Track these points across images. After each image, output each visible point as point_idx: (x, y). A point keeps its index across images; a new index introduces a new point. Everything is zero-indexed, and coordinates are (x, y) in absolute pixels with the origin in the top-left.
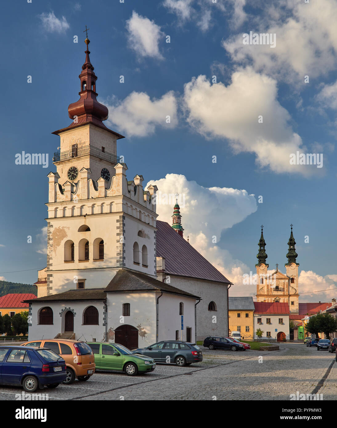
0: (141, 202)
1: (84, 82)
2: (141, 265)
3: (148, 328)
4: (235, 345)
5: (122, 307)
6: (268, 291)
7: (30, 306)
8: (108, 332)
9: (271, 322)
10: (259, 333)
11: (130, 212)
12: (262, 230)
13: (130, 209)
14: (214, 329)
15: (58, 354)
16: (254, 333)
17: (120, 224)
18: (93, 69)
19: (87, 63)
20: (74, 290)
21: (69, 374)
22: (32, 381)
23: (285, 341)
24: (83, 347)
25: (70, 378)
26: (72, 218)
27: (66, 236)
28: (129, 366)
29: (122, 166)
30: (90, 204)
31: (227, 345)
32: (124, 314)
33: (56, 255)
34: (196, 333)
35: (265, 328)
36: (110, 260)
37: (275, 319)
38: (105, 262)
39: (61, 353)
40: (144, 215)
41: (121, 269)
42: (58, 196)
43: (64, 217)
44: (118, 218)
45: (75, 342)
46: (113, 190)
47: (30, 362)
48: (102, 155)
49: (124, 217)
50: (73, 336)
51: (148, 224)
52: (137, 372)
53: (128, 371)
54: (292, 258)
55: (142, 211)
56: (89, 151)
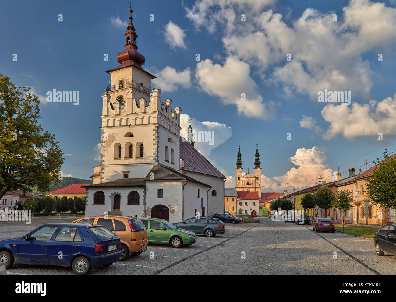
0: (170, 118)
1: (128, 38)
2: (170, 162)
3: (176, 207)
4: (234, 220)
5: (157, 192)
6: (242, 185)
7: (87, 191)
8: (146, 210)
9: (248, 204)
10: (240, 211)
11: (163, 124)
12: (239, 147)
13: (163, 122)
14: (215, 209)
15: (111, 230)
16: (237, 211)
17: (156, 132)
18: (134, 30)
19: (130, 25)
20: (121, 179)
21: (123, 250)
22: (84, 262)
23: (256, 216)
24: (136, 224)
25: (124, 255)
26: (120, 127)
27: (115, 140)
28: (175, 239)
29: (158, 91)
30: (134, 117)
31: (229, 219)
32: (158, 197)
33: (107, 154)
34: (207, 211)
35: (244, 208)
36: (148, 158)
37: (250, 202)
38: (144, 160)
39: (115, 229)
40: (172, 127)
41: (156, 164)
42: (109, 111)
43: (114, 126)
44: (155, 128)
45: (129, 219)
46: (150, 108)
47: (81, 240)
48: (141, 88)
49: (158, 127)
50: (120, 213)
51: (175, 134)
52: (182, 245)
53: (173, 244)
54: (257, 164)
55: (171, 125)
56: (131, 85)
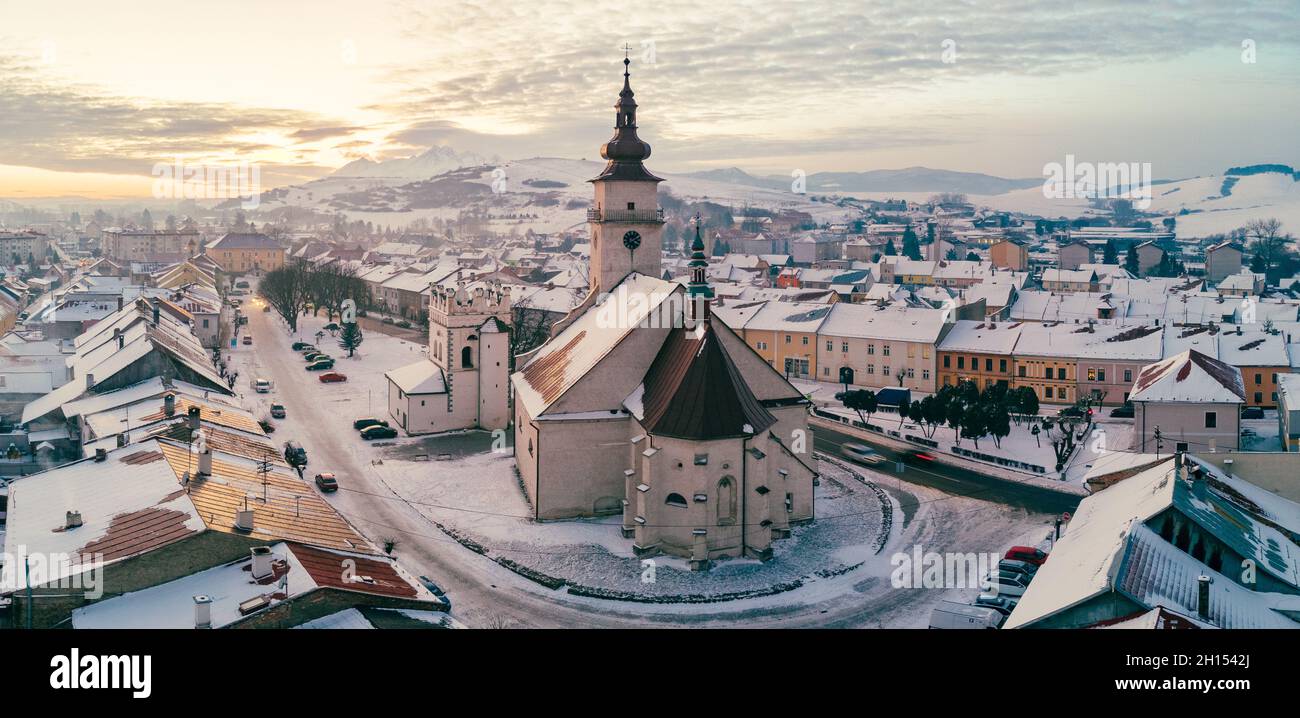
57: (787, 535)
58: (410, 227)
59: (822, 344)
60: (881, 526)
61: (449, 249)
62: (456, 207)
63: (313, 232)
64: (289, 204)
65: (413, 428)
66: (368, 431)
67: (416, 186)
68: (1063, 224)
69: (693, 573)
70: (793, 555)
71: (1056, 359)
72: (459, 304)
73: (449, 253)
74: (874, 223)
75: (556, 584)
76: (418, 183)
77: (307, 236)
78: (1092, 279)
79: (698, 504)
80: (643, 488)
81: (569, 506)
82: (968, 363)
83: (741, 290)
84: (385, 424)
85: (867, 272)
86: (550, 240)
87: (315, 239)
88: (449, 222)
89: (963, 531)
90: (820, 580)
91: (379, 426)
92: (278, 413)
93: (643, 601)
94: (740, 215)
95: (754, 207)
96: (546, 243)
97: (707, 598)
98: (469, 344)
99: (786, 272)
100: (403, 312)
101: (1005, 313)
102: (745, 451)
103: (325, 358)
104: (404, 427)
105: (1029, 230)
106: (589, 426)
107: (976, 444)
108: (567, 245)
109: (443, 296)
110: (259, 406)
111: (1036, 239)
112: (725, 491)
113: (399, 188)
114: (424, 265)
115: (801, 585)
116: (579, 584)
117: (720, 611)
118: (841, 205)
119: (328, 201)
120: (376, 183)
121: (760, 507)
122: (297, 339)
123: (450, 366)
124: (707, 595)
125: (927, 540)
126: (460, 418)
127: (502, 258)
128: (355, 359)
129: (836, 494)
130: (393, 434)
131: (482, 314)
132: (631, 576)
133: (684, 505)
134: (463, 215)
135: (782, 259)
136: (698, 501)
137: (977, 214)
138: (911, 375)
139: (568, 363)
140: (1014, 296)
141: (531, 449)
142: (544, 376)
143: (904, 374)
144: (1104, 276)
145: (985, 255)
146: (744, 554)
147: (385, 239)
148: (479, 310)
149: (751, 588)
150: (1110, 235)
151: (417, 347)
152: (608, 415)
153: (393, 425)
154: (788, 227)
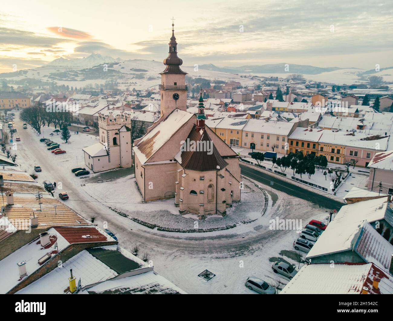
57: (231, 206)
58: (85, 87)
59: (244, 134)
60: (264, 205)
61: (102, 97)
62: (104, 79)
63: (42, 90)
64: (28, 77)
65: (95, 170)
66: (78, 173)
67: (86, 70)
68: (345, 87)
69: (200, 220)
70: (233, 214)
71: (336, 145)
72: (111, 121)
73: (103, 98)
74: (265, 86)
75: (152, 227)
76: (87, 69)
77: (40, 92)
78: (356, 112)
79: (201, 194)
80: (182, 188)
81: (156, 196)
82: (300, 144)
83: (214, 113)
84: (84, 169)
85: (262, 106)
86: (142, 92)
87: (44, 93)
88: (102, 85)
89: (294, 210)
90: (242, 224)
91: (82, 170)
92: (38, 169)
93: (183, 232)
94: (213, 83)
95: (219, 80)
96: (141, 94)
97: (204, 230)
98: (115, 136)
99: (231, 106)
100: (87, 123)
101: (317, 125)
102: (217, 175)
103: (56, 144)
104: (92, 170)
105: (329, 90)
106: (163, 166)
107: (301, 176)
108: (149, 94)
109: (104, 118)
110: (29, 168)
111: (331, 93)
112: (210, 189)
113: (79, 71)
114: (93, 103)
115: (236, 226)
116: (161, 226)
117: (208, 236)
118: (252, 79)
119: (48, 76)
120: (69, 68)
121: (223, 196)
122: (42, 137)
123: (108, 145)
124: (204, 229)
125: (280, 212)
126: (113, 164)
127: (124, 100)
128: (68, 144)
129: (248, 191)
130: (88, 173)
131: (120, 124)
132: (178, 222)
133: (197, 195)
134: (107, 82)
135: (229, 101)
136: (201, 193)
137: (307, 83)
138: (277, 147)
139: (154, 143)
140: (321, 118)
141: (141, 175)
142: (145, 148)
143: (275, 147)
144: (362, 111)
145: (309, 100)
146: (216, 213)
147: (75, 93)
148: (119, 123)
149: (219, 227)
150: (367, 93)
151: (94, 137)
152: (169, 162)
153: (87, 169)
154: (231, 88)
